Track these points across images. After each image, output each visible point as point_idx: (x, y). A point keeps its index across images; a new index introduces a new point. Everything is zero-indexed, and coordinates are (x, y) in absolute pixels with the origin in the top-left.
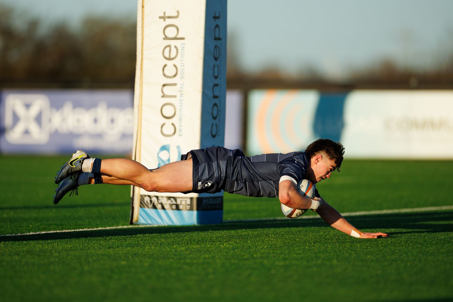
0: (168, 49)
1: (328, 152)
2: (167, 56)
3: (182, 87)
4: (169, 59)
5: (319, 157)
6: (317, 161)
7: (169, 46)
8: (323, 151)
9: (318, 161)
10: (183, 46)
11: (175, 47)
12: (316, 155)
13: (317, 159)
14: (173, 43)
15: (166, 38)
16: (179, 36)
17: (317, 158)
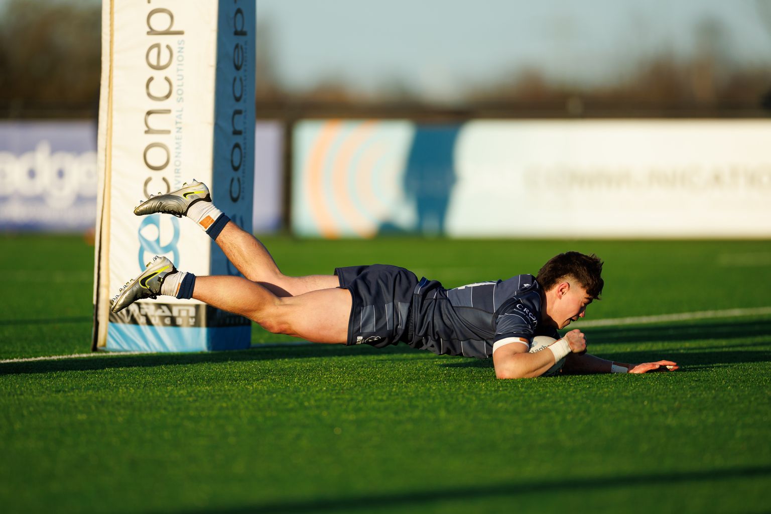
0: (155, 51)
1: (577, 276)
2: (154, 62)
3: (181, 115)
4: (158, 68)
5: (564, 285)
6: (561, 293)
7: (157, 46)
8: (569, 276)
9: (563, 293)
10: (181, 46)
11: (168, 47)
12: (558, 283)
13: (561, 290)
14: (164, 40)
15: (152, 32)
16: (173, 29)
17: (561, 288)
